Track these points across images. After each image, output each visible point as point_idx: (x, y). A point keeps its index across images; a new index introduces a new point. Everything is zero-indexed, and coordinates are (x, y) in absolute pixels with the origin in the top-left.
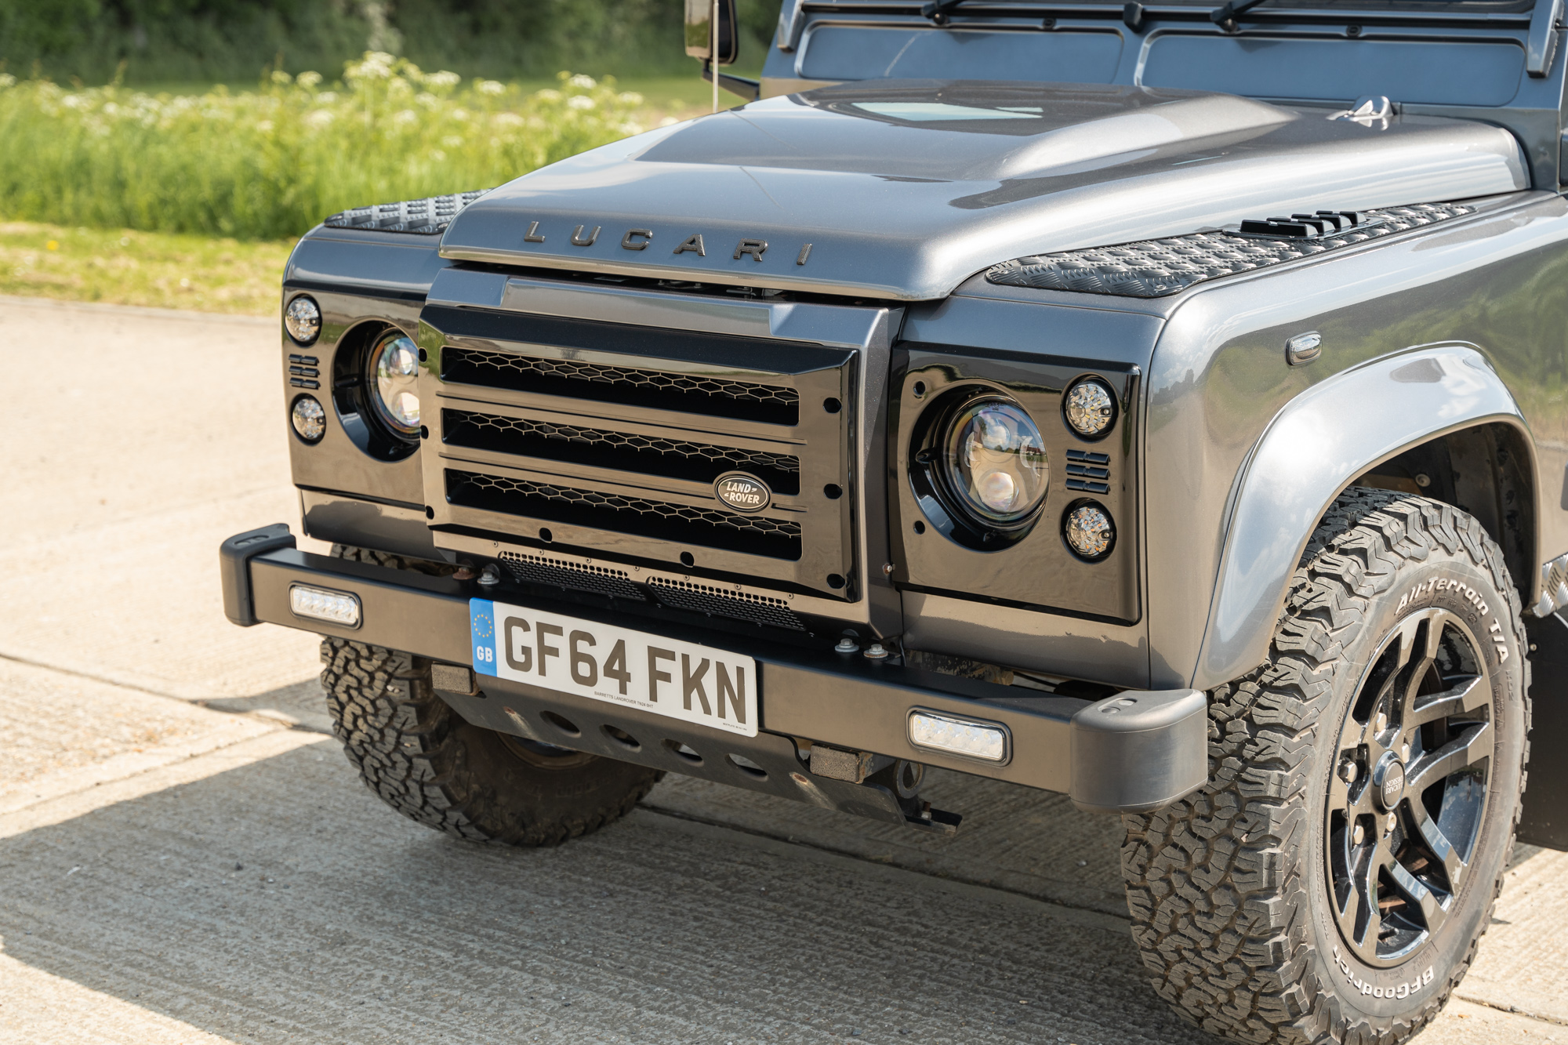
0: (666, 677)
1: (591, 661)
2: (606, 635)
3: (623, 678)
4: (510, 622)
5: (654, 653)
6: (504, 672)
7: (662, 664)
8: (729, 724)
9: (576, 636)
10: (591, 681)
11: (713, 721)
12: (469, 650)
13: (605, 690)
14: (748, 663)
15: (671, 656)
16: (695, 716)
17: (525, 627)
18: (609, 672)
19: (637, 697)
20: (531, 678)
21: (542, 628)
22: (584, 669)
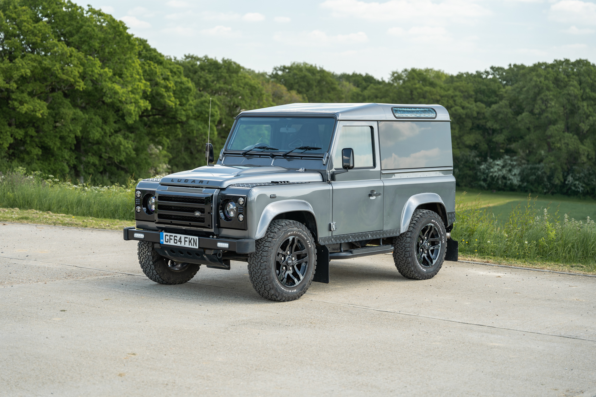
0: (187, 241)
1: (176, 240)
2: (179, 236)
3: (181, 242)
4: (166, 235)
5: (185, 238)
6: (165, 243)
7: (186, 239)
8: (195, 247)
9: (175, 236)
10: (176, 243)
11: (192, 247)
12: (160, 240)
13: (178, 244)
14: (197, 238)
15: (187, 238)
16: (190, 246)
17: (168, 236)
18: (179, 241)
19: (183, 245)
20: (168, 243)
21: (170, 236)
22: (176, 241)
